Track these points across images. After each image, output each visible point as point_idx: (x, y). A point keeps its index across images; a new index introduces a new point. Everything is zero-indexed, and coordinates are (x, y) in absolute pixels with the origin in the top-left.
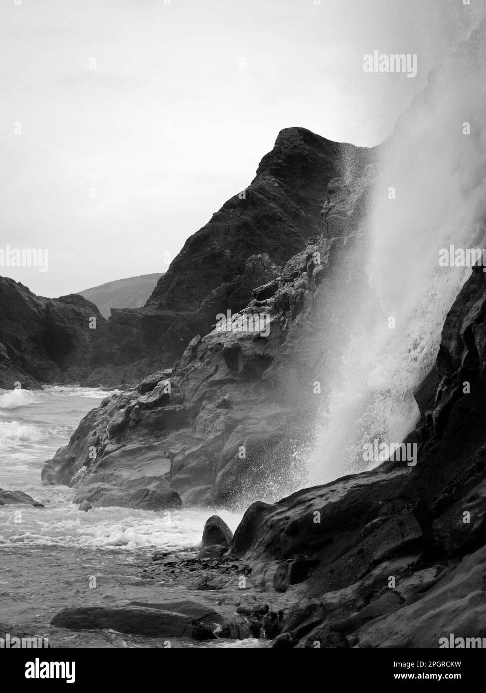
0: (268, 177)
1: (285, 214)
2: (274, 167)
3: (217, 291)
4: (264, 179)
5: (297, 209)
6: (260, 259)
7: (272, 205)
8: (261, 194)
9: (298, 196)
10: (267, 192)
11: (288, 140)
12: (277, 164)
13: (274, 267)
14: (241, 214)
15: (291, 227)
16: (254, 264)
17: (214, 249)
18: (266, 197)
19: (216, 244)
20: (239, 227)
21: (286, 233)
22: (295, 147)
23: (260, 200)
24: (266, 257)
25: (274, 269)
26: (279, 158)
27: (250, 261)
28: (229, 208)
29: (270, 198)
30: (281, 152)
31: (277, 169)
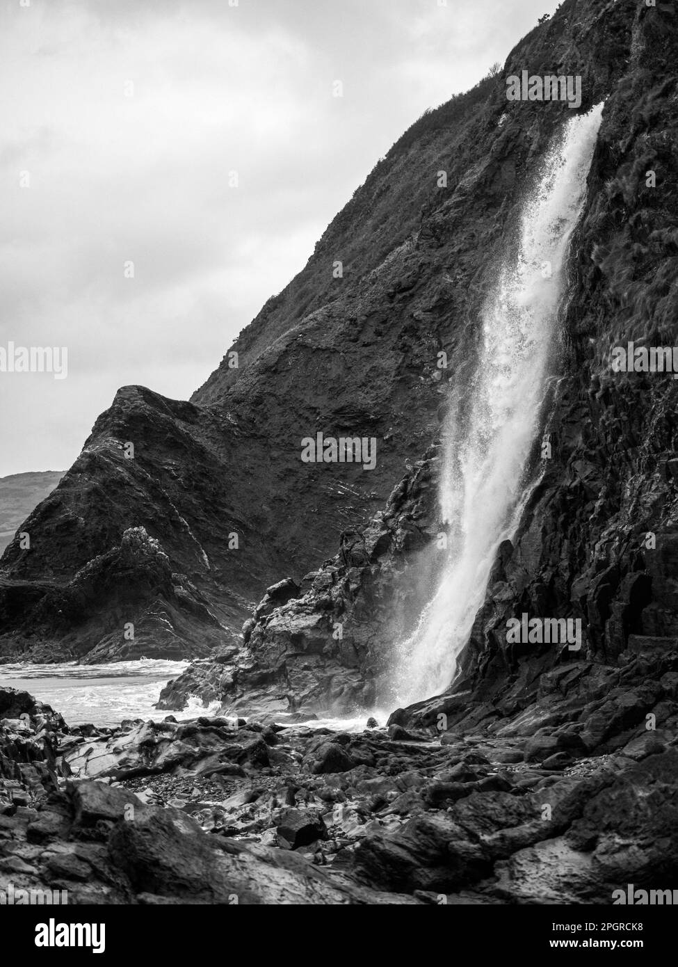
0: (110, 439)
1: (133, 478)
2: (116, 429)
3: (93, 563)
4: (107, 441)
5: (144, 473)
6: (138, 532)
7: (119, 469)
8: (108, 457)
9: (143, 459)
10: (112, 455)
11: (128, 399)
12: (119, 425)
13: (151, 540)
14: (89, 479)
15: (140, 491)
16: (131, 537)
17: (68, 516)
18: (113, 460)
19: (69, 511)
20: (89, 494)
21: (134, 498)
22: (136, 407)
23: (106, 463)
24: (143, 530)
25: (152, 542)
26: (120, 418)
27: (126, 534)
28: (76, 473)
29: (116, 462)
30: (122, 412)
31: (119, 431)
